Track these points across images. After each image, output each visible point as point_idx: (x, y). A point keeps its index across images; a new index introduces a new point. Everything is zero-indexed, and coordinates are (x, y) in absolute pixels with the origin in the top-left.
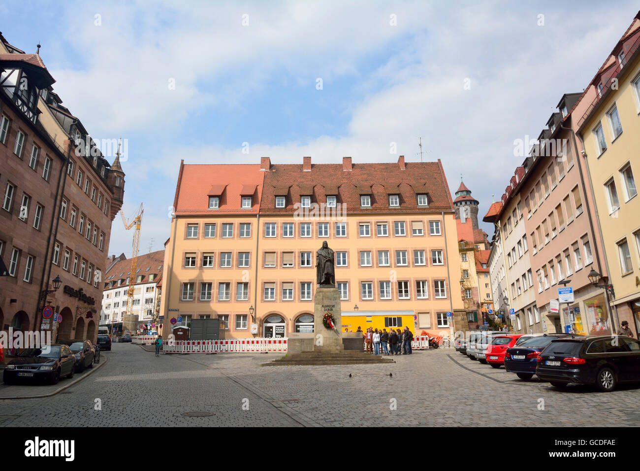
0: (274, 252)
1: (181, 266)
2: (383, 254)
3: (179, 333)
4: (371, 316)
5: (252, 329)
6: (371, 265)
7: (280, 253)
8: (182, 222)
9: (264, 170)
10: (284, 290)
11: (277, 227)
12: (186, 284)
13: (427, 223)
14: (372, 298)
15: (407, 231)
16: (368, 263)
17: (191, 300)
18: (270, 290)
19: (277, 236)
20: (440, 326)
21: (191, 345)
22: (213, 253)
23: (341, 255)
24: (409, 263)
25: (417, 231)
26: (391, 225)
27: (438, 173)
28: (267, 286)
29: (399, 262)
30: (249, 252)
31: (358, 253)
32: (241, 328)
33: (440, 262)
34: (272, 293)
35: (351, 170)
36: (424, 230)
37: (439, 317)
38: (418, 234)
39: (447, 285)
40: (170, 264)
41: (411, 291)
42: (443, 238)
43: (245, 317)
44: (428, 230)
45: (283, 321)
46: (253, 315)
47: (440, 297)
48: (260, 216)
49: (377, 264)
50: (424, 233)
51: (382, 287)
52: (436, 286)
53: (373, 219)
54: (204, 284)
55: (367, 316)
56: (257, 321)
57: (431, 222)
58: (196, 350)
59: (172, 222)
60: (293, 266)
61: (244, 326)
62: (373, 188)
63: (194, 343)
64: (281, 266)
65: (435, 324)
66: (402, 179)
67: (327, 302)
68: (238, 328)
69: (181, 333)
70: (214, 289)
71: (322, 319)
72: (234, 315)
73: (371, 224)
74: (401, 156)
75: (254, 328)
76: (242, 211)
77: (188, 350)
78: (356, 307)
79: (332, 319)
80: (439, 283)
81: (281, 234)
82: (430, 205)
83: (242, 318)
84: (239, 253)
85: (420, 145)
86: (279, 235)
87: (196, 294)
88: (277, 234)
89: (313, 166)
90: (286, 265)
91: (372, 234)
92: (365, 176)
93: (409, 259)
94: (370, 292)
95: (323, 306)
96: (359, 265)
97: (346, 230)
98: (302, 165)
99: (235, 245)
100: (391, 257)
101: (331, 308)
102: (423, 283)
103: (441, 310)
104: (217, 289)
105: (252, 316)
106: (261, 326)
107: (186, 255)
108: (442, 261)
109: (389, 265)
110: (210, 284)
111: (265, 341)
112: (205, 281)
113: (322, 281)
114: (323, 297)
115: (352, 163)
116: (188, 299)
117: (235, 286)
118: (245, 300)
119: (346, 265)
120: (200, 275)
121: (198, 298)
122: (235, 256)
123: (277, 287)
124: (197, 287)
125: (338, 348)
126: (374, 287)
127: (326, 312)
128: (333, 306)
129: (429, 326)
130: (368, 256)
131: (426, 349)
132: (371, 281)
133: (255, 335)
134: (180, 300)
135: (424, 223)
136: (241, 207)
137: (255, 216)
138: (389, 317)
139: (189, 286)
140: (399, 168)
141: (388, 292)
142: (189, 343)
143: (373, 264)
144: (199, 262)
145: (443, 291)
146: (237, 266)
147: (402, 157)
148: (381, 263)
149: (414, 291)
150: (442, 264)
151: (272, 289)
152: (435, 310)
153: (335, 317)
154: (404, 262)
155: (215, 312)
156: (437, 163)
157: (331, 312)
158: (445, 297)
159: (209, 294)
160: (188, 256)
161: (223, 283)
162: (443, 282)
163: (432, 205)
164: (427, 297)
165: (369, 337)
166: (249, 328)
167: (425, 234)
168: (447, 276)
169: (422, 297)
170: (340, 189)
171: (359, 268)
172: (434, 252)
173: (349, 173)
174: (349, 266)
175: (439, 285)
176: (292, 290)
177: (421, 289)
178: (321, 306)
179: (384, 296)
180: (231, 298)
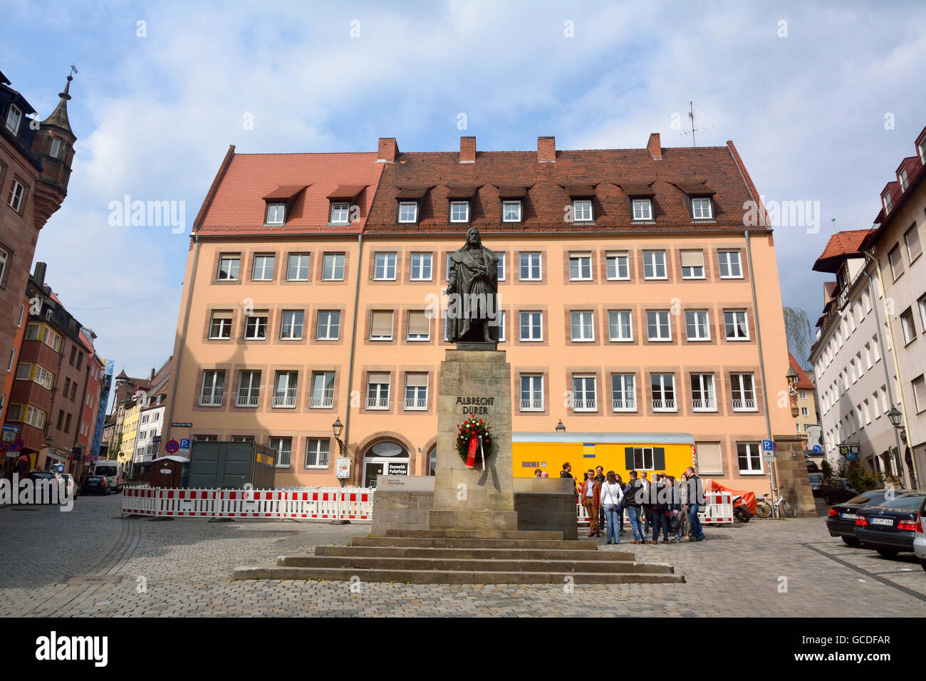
0: (391, 311)
1: (201, 336)
2: (619, 316)
3: (162, 471)
4: (593, 444)
5: (338, 469)
6: (593, 340)
7: (404, 312)
8: (210, 251)
9: (384, 161)
10: (409, 388)
11: (399, 260)
12: (210, 373)
13: (713, 253)
14: (595, 409)
15: (670, 270)
16: (586, 336)
17: (219, 405)
18: (379, 387)
19: (398, 278)
20: (743, 472)
21: (176, 499)
22: (267, 311)
23: (531, 318)
24: (674, 336)
25: (692, 270)
26: (636, 257)
27: (729, 165)
28: (374, 379)
29: (652, 332)
30: (339, 311)
31: (566, 313)
32: (317, 466)
33: (741, 334)
34: (384, 394)
35: (555, 162)
36: (707, 268)
37: (741, 452)
38: (693, 277)
39: (758, 383)
40: (181, 331)
41: (679, 394)
42: (749, 285)
43: (326, 442)
44: (716, 269)
45: (404, 454)
46: (342, 438)
47: (744, 408)
48: (365, 238)
49: (606, 337)
50: (706, 272)
51: (617, 385)
52: (735, 385)
53: (599, 245)
54: (245, 374)
55: (585, 444)
56: (349, 451)
57: (722, 252)
58: (187, 511)
59: (190, 250)
60: (428, 339)
61: (324, 461)
62: (597, 189)
63: (182, 495)
64: (404, 338)
65: (734, 466)
66: (657, 175)
67: (470, 390)
68: (310, 466)
69: (168, 471)
70: (265, 384)
71: (457, 436)
72: (302, 438)
73: (594, 256)
74: (653, 135)
75: (342, 465)
76: (331, 228)
77: (170, 510)
78: (561, 427)
79: (485, 437)
80: (741, 379)
81: (407, 275)
82: (718, 219)
83: (319, 444)
84: (319, 311)
85: (691, 115)
86: (402, 277)
87: (229, 394)
88: (399, 274)
89: (478, 155)
90: (415, 336)
91: (595, 276)
92: (582, 171)
93: (674, 327)
94: (590, 396)
95: (459, 400)
96: (568, 338)
97: (540, 266)
98: (458, 153)
99: (311, 296)
100: (635, 323)
101: (482, 404)
102: (705, 378)
103: (746, 436)
104: (270, 384)
105: (340, 442)
106: (358, 461)
107: (212, 315)
108: (748, 334)
109: (631, 339)
110: (258, 374)
111: (343, 495)
112: (249, 368)
113: (462, 333)
114: (460, 374)
115: (556, 150)
116: (212, 404)
117: (308, 379)
118: (327, 407)
119: (541, 339)
120: (239, 354)
121: (233, 402)
122: (310, 318)
123: (393, 382)
124: (231, 378)
125: (502, 522)
126: (600, 385)
127: (469, 416)
128: (490, 401)
129: (720, 471)
130: (587, 321)
131: (727, 525)
132: (594, 373)
133: (344, 481)
134: (196, 405)
135: (706, 254)
136: (329, 221)
137: (353, 237)
138: (635, 447)
139: (215, 376)
140: (650, 156)
141: (629, 396)
142: (171, 495)
143: (597, 336)
144: (237, 328)
145: (749, 396)
146: (315, 338)
147: (655, 137)
148: (615, 334)
149: (687, 395)
150: (747, 338)
151: (384, 386)
152: (732, 436)
153: (494, 432)
154: (665, 334)
155: (266, 431)
156: (726, 149)
157: (481, 417)
158: (755, 409)
159: (256, 393)
160: (217, 316)
161: (284, 373)
162: (750, 376)
163: (722, 218)
164: (714, 409)
165: (590, 493)
166: (332, 466)
167: (708, 275)
168: (758, 364)
169: (703, 409)
170: (530, 191)
171: (567, 345)
172: (727, 312)
173: (549, 166)
174: (547, 340)
175: (740, 383)
176: (425, 388)
177: (702, 391)
178: (453, 399)
179: (620, 405)
180: (299, 402)
